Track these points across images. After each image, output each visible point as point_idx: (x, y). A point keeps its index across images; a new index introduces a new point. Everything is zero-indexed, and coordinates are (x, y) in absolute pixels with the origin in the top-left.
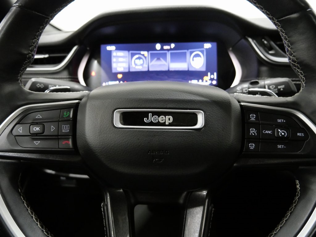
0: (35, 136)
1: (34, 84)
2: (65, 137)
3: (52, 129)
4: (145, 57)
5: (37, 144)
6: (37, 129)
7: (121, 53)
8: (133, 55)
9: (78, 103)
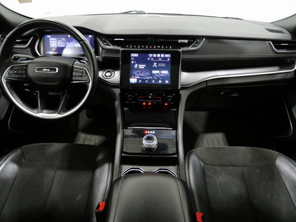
0: (15, 74)
1: (15, 57)
2: (24, 74)
3: (20, 72)
4: (64, 41)
5: (16, 76)
6: (16, 72)
7: (53, 39)
8: (58, 40)
9: (27, 65)
